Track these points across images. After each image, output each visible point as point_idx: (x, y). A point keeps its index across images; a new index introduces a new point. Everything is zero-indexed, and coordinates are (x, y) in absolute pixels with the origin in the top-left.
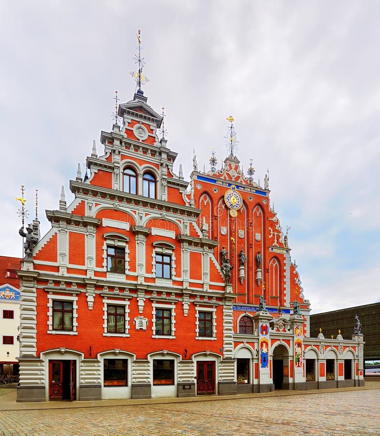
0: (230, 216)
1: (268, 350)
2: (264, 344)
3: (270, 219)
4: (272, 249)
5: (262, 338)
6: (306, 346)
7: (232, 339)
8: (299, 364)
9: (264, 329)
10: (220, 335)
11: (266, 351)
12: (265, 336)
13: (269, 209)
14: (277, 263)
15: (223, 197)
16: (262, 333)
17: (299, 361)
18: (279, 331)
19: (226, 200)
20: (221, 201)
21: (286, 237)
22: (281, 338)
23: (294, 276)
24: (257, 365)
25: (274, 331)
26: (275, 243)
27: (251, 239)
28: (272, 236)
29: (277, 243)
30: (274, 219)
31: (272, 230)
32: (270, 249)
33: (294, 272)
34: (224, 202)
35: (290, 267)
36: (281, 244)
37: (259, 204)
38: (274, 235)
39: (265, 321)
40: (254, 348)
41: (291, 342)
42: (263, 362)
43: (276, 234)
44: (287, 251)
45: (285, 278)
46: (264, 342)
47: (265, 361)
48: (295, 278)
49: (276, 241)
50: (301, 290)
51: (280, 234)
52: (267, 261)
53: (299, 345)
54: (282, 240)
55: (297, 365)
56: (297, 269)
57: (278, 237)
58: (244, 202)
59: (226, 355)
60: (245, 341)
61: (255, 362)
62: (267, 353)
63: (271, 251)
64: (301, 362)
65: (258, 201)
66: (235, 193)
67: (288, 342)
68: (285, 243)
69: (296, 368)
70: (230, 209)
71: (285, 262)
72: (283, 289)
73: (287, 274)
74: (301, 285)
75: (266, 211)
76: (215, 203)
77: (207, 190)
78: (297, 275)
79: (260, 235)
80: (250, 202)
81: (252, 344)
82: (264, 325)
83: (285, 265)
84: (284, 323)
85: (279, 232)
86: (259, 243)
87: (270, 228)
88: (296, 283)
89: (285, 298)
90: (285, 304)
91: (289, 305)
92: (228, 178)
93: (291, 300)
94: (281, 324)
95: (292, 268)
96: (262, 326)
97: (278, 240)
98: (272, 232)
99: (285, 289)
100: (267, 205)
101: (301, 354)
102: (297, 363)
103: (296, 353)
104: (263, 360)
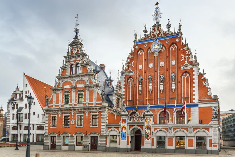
1: (126, 131)
2: (124, 128)
3: (182, 49)
4: (183, 67)
5: (122, 125)
6: (155, 129)
7: (105, 126)
8: (148, 139)
9: (124, 121)
10: (100, 125)
12: (124, 124)
13: (181, 43)
14: (188, 75)
15: (150, 48)
16: (122, 123)
17: (148, 137)
18: (135, 121)
22: (136, 125)
24: (120, 138)
25: (131, 121)
26: (186, 63)
27: (167, 66)
28: (183, 59)
29: (187, 62)
30: (185, 48)
32: (182, 68)
33: (203, 78)
34: (151, 50)
35: (199, 76)
36: (191, 63)
37: (174, 43)
39: (124, 116)
40: (118, 130)
41: (143, 126)
42: (122, 137)
43: (186, 57)
44: (195, 66)
45: (194, 84)
46: (124, 127)
47: (124, 137)
48: (203, 82)
49: (186, 61)
50: (208, 90)
51: (190, 56)
52: (179, 76)
53: (149, 128)
54: (191, 60)
55: (147, 139)
57: (188, 58)
59: (102, 134)
60: (113, 127)
62: (125, 133)
64: (150, 138)
65: (172, 41)
66: (157, 43)
67: (141, 127)
69: (146, 141)
72: (192, 91)
73: (196, 81)
75: (179, 45)
77: (141, 47)
78: (205, 80)
79: (175, 61)
80: (167, 44)
81: (118, 128)
82: (124, 118)
84: (138, 117)
86: (175, 66)
87: (181, 55)
88: (204, 85)
89: (194, 97)
90: (194, 101)
91: (198, 101)
92: (153, 37)
93: (199, 97)
94: (136, 117)
95: (201, 75)
96: (122, 119)
97: (188, 61)
98: (183, 57)
99: (194, 91)
100: (180, 41)
101: (150, 133)
102: (147, 138)
103: (146, 132)
104: (123, 136)
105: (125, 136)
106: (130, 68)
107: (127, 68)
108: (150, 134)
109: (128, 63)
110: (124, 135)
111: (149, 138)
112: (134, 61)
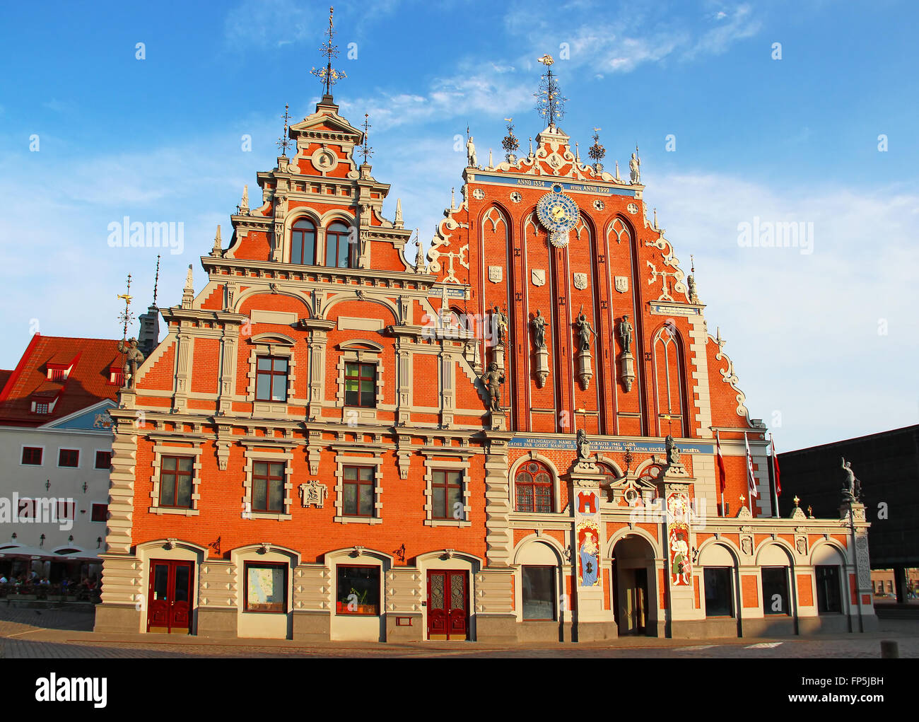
0: (553, 248)
1: (598, 547)
2: (589, 535)
3: (648, 244)
4: (657, 308)
5: (581, 520)
7: (507, 524)
8: (681, 577)
11: (595, 550)
12: (589, 517)
13: (645, 222)
14: (672, 337)
15: (535, 209)
16: (582, 510)
17: (681, 572)
18: (628, 504)
19: (541, 216)
20: (529, 217)
21: (690, 281)
23: (717, 365)
24: (571, 581)
25: (614, 504)
26: (666, 295)
27: (603, 291)
28: (655, 279)
29: (670, 293)
30: (658, 243)
31: (654, 267)
32: (652, 308)
33: (719, 357)
34: (536, 219)
35: (707, 346)
36: (679, 297)
37: (620, 216)
38: (660, 277)
39: (587, 483)
40: (562, 541)
42: (585, 573)
43: (664, 274)
44: (695, 309)
45: (695, 370)
46: (588, 530)
47: (589, 571)
48: (722, 370)
49: (665, 289)
50: (738, 396)
51: (675, 275)
52: (647, 334)
53: (682, 534)
54: (682, 287)
56: (724, 350)
57: (672, 282)
58: (583, 213)
60: (540, 527)
61: (567, 572)
62: (596, 555)
63: (656, 313)
64: (689, 575)
65: (616, 209)
66: (560, 199)
68: (690, 292)
70: (550, 232)
71: (692, 334)
72: (690, 397)
73: (700, 360)
74: (738, 385)
75: (637, 229)
76: (516, 223)
77: (496, 199)
78: (725, 363)
80: (598, 214)
81: (559, 534)
82: (587, 493)
83: (693, 340)
84: (639, 486)
85: (672, 269)
86: (626, 296)
87: (649, 263)
88: (724, 380)
89: (698, 418)
90: (699, 432)
91: (709, 434)
92: (543, 172)
93: (713, 421)
94: (632, 488)
95: (713, 347)
96: (581, 495)
97: (670, 287)
98: (654, 271)
99: (696, 396)
100: (640, 215)
101: (688, 556)
102: (678, 575)
103: (674, 553)
104: (585, 568)
105: (594, 568)
106: (451, 271)
107: (438, 268)
108: (686, 559)
109: (443, 248)
110: (589, 565)
111: (684, 574)
112: (466, 247)
